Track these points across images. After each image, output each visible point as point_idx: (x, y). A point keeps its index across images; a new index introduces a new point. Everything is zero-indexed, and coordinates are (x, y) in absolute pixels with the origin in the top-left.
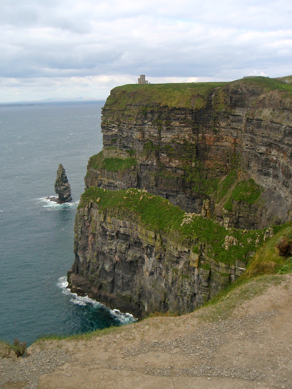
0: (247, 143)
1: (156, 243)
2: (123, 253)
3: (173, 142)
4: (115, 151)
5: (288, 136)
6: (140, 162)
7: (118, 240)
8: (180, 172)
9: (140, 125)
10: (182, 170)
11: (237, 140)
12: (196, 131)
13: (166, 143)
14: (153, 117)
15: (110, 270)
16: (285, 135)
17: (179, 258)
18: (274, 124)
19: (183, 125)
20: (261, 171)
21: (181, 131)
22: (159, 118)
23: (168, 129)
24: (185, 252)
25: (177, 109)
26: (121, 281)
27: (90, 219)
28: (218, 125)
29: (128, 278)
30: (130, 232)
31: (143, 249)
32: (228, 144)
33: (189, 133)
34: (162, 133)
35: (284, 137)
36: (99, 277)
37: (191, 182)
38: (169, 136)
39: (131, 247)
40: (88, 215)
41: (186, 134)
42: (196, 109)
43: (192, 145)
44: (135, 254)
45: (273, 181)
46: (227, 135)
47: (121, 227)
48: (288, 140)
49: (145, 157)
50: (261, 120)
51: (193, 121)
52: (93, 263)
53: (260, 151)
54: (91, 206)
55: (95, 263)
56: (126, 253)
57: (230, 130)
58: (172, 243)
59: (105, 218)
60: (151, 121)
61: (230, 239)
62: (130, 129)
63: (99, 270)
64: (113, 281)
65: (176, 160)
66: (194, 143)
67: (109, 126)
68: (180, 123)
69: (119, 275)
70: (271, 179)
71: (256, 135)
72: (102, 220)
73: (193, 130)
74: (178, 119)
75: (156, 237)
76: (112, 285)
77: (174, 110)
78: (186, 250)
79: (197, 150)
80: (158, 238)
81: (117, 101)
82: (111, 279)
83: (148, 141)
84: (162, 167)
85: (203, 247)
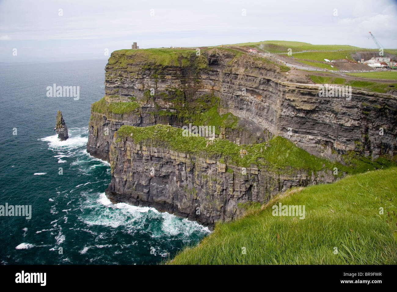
0: (224, 89)
1: (187, 160)
2: (158, 171)
3: (167, 90)
4: (118, 98)
5: (262, 84)
6: (142, 106)
7: (152, 162)
8: (172, 111)
9: (141, 79)
10: (175, 109)
11: (214, 87)
12: (183, 82)
13: (161, 91)
14: (151, 73)
15: (146, 184)
16: (260, 84)
17: (207, 168)
18: (249, 77)
19: (174, 78)
20: (238, 107)
21: (173, 83)
22: (155, 73)
23: (163, 81)
24: (213, 163)
25: (169, 67)
26: (156, 190)
27: (126, 149)
28: (200, 77)
29: (161, 187)
30: (163, 155)
31: (174, 166)
32: (207, 90)
33: (178, 83)
34: (158, 84)
35: (259, 85)
36: (136, 190)
37: (182, 118)
38: (163, 86)
39: (164, 166)
40: (125, 146)
41: (176, 85)
42: (183, 67)
43: (181, 91)
44: (168, 171)
45: (246, 113)
46: (207, 84)
47: (155, 152)
48: (263, 87)
49: (146, 102)
50: (238, 75)
51: (182, 75)
52: (129, 181)
53: (237, 94)
54: (126, 140)
55: (131, 181)
56: (160, 170)
57: (209, 81)
58: (201, 159)
59: (141, 147)
60: (149, 76)
61: (243, 151)
62: (133, 82)
63: (135, 185)
64: (149, 192)
65: (170, 103)
66: (182, 90)
67: (113, 80)
68: (172, 77)
69: (154, 186)
70: (245, 112)
71: (234, 84)
72: (139, 149)
73: (181, 81)
74: (170, 74)
75: (186, 157)
76: (148, 195)
77: (167, 67)
78: (214, 162)
79: (185, 96)
80: (188, 156)
81: (118, 61)
82: (147, 190)
83: (147, 90)
84: (159, 108)
85: (226, 159)
